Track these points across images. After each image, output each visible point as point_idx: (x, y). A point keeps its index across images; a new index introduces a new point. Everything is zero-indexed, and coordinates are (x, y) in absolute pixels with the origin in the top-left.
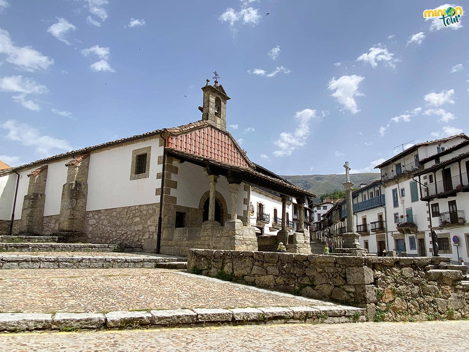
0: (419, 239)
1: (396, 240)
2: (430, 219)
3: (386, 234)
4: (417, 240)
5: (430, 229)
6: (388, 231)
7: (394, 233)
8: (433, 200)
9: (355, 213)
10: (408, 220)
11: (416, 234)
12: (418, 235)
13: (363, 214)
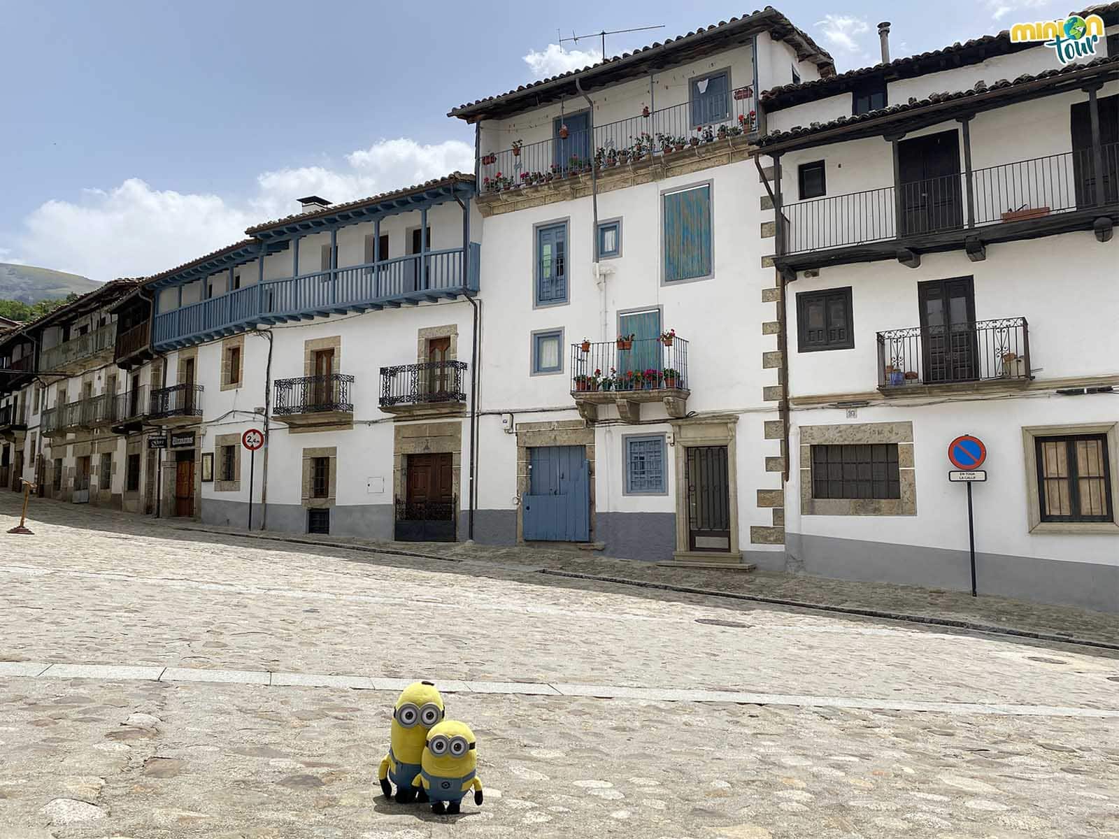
0: (687, 449)
1: (530, 449)
2: (780, 360)
3: (466, 423)
4: (682, 453)
5: (775, 404)
6: (484, 409)
7: (519, 419)
8: (815, 274)
9: (261, 326)
10: (622, 361)
11: (680, 426)
12: (684, 432)
13: (319, 332)
